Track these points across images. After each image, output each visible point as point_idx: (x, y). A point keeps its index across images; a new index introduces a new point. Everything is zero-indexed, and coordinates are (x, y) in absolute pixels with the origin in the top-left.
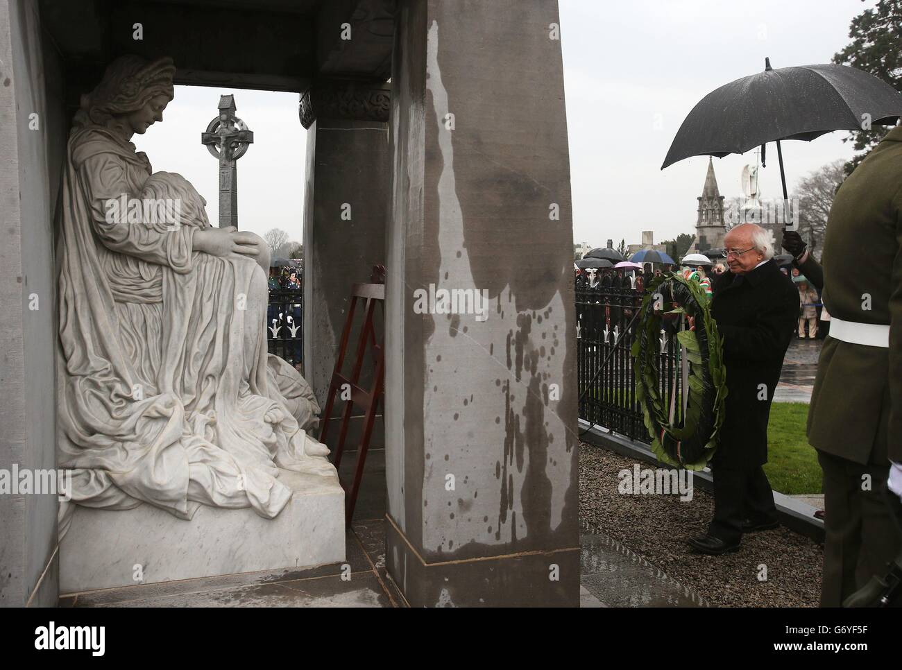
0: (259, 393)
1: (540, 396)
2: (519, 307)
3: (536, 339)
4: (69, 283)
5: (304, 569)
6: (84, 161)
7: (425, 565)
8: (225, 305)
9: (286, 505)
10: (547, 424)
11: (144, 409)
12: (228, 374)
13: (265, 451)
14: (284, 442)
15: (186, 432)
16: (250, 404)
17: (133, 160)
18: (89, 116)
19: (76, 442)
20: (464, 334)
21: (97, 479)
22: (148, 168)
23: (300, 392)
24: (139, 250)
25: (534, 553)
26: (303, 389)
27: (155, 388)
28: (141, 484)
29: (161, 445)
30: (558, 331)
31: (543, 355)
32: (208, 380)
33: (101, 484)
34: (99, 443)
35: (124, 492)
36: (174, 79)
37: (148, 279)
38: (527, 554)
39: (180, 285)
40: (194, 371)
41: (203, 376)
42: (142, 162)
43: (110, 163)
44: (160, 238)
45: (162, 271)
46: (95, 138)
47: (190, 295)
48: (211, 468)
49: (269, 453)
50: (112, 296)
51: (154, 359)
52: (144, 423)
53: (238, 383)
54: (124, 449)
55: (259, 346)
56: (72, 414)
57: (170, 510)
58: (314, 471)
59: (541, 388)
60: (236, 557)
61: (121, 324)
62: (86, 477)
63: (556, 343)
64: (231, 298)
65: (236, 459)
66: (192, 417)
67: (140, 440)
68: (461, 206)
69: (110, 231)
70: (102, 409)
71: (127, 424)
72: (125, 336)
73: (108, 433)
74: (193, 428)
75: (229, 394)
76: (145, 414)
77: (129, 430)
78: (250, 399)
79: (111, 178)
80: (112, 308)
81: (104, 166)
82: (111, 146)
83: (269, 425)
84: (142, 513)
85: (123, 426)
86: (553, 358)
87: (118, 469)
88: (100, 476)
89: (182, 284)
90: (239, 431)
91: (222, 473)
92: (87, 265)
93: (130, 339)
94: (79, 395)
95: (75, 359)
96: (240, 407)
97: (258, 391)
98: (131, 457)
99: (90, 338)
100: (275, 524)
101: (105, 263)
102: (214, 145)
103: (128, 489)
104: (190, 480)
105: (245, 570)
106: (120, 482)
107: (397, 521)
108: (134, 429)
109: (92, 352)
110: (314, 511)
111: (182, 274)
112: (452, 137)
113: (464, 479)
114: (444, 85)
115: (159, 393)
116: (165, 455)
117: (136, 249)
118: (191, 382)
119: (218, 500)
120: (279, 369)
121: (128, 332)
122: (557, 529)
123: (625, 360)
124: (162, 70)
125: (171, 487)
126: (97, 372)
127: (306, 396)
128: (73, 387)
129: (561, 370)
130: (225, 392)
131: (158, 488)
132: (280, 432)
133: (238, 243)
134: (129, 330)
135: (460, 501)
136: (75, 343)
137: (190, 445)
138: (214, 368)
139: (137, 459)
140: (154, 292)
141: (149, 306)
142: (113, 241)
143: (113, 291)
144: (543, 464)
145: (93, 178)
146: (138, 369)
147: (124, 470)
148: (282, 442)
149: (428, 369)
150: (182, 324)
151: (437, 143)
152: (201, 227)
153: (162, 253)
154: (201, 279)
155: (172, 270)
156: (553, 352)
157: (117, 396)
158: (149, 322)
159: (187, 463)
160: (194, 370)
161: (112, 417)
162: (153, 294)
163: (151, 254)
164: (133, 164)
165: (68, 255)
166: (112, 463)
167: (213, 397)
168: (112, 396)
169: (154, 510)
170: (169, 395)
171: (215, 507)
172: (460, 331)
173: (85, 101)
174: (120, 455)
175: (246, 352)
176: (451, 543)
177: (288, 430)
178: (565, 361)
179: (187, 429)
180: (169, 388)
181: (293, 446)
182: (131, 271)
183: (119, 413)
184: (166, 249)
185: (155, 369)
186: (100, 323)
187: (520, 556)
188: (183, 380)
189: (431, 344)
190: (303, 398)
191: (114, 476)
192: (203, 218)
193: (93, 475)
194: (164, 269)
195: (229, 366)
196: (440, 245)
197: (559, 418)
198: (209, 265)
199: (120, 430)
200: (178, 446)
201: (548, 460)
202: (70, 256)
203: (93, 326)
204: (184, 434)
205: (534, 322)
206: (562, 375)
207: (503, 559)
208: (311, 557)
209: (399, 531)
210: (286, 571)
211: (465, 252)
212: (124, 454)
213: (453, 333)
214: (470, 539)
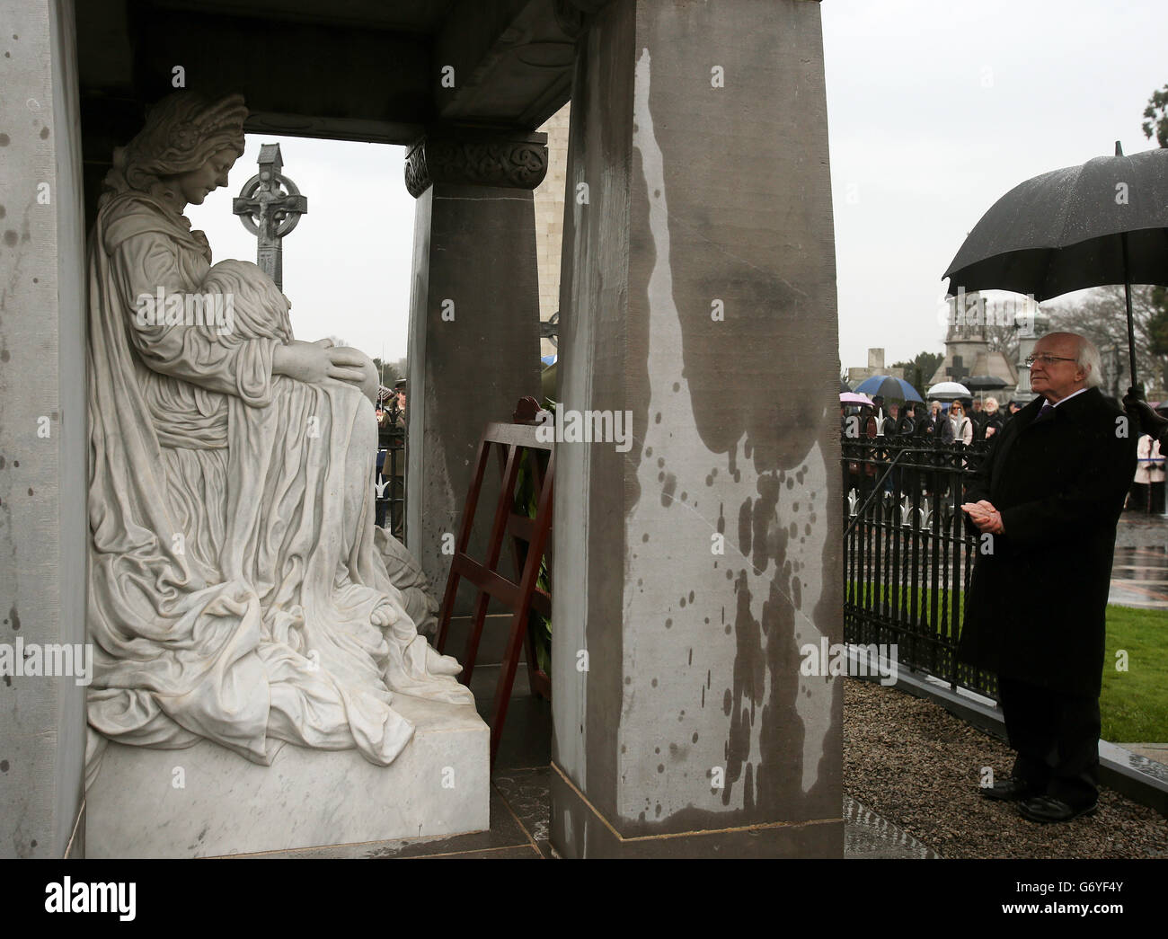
0: (362, 582)
1: (789, 596)
2: (760, 466)
3: (784, 512)
4: (98, 419)
5: (431, 840)
6: (122, 242)
7: (622, 839)
8: (318, 454)
9: (405, 747)
10: (799, 636)
11: (205, 603)
12: (321, 553)
13: (371, 665)
14: (397, 655)
15: (264, 637)
16: (350, 599)
17: (188, 242)
18: (126, 179)
19: (109, 649)
20: (683, 504)
21: (139, 703)
22: (208, 256)
23: (411, 581)
24: (197, 372)
25: (778, 824)
26: (415, 575)
27: (217, 573)
28: (203, 713)
29: (230, 658)
30: (816, 500)
31: (794, 536)
32: (292, 562)
33: (146, 712)
34: (141, 652)
35: (177, 723)
36: (244, 125)
37: (207, 415)
38: (768, 826)
39: (253, 422)
40: (273, 548)
41: (286, 557)
42: (198, 244)
43: (157, 246)
44: (226, 356)
45: (227, 403)
46: (136, 211)
47: (268, 440)
48: (299, 691)
49: (377, 669)
50: (156, 438)
51: (216, 531)
52: (205, 623)
53: (334, 567)
54: (176, 661)
55: (364, 513)
56: (101, 607)
57: (242, 751)
58: (442, 696)
59: (790, 584)
60: (334, 821)
61: (169, 479)
62: (123, 701)
63: (813, 518)
64: (327, 443)
65: (334, 676)
66: (269, 615)
67: (200, 648)
68: (680, 317)
69: (157, 344)
70: (145, 602)
71: (182, 625)
72: (174, 497)
73: (154, 637)
74: (272, 631)
75: (321, 582)
76: (208, 611)
77: (184, 634)
78: (350, 591)
79: (160, 268)
80: (157, 456)
81: (150, 249)
82: (158, 222)
83: (378, 628)
84: (202, 754)
85: (176, 627)
86: (807, 539)
87: (169, 689)
88: (144, 700)
89: (256, 422)
90: (335, 636)
91: (316, 699)
92: (123, 392)
93: (181, 500)
94: (112, 582)
95: (106, 530)
96: (337, 602)
97: (359, 578)
98: (188, 673)
99: (127, 499)
100: (390, 773)
101: (146, 391)
102: (250, 215)
103: (183, 718)
104: (271, 708)
105: (345, 841)
106: (172, 709)
107: (570, 773)
108: (191, 633)
109: (130, 518)
110: (445, 755)
111: (257, 407)
112: (669, 218)
113: (679, 715)
114: (659, 143)
115: (222, 580)
116: (236, 671)
117: (194, 371)
118: (269, 564)
119: (310, 737)
120: (385, 548)
121: (178, 490)
122: (810, 791)
123: (866, 538)
124: (230, 113)
125: (243, 718)
126: (137, 548)
127: (419, 586)
128: (104, 569)
129: (820, 558)
130: (315, 580)
131: (226, 719)
132: (392, 639)
133: (336, 364)
134: (180, 486)
135: (673, 748)
136: (106, 506)
137: (270, 657)
138: (302, 545)
139: (195, 676)
140: (217, 433)
141: (208, 453)
142: (160, 359)
143: (159, 431)
144: (793, 694)
145: (135, 267)
146: (193, 545)
147: (178, 691)
148: (394, 654)
149: (630, 554)
150: (257, 480)
151: (648, 226)
152: (283, 340)
153: (229, 378)
154: (285, 414)
155: (243, 402)
156: (808, 530)
157: (167, 583)
158: (209, 476)
159: (267, 682)
160: (271, 545)
161: (158, 613)
162: (214, 436)
163: (212, 378)
164: (188, 249)
165: (96, 378)
166: (161, 681)
167: (299, 586)
168: (159, 584)
169: (219, 749)
170: (238, 581)
171: (305, 747)
172: (676, 499)
173: (119, 156)
174: (172, 669)
175: (346, 522)
176: (659, 809)
177: (401, 635)
178: (826, 545)
179: (265, 634)
180: (238, 572)
181: (410, 660)
182: (183, 402)
183: (168, 608)
184: (236, 372)
185: (216, 543)
186: (141, 478)
187: (758, 829)
188: (256, 562)
189: (635, 518)
190: (417, 589)
191: (164, 700)
192: (287, 327)
193: (133, 698)
194: (231, 400)
195: (323, 542)
196: (650, 373)
197: (815, 627)
198: (295, 395)
199: (171, 633)
200: (253, 658)
201: (800, 689)
202: (100, 380)
203: (130, 481)
204: (261, 640)
205: (783, 486)
206: (821, 565)
207: (732, 832)
208: (439, 823)
209: (575, 788)
210: (404, 843)
211: (684, 384)
212: (177, 668)
213: (667, 502)
214: (686, 803)
